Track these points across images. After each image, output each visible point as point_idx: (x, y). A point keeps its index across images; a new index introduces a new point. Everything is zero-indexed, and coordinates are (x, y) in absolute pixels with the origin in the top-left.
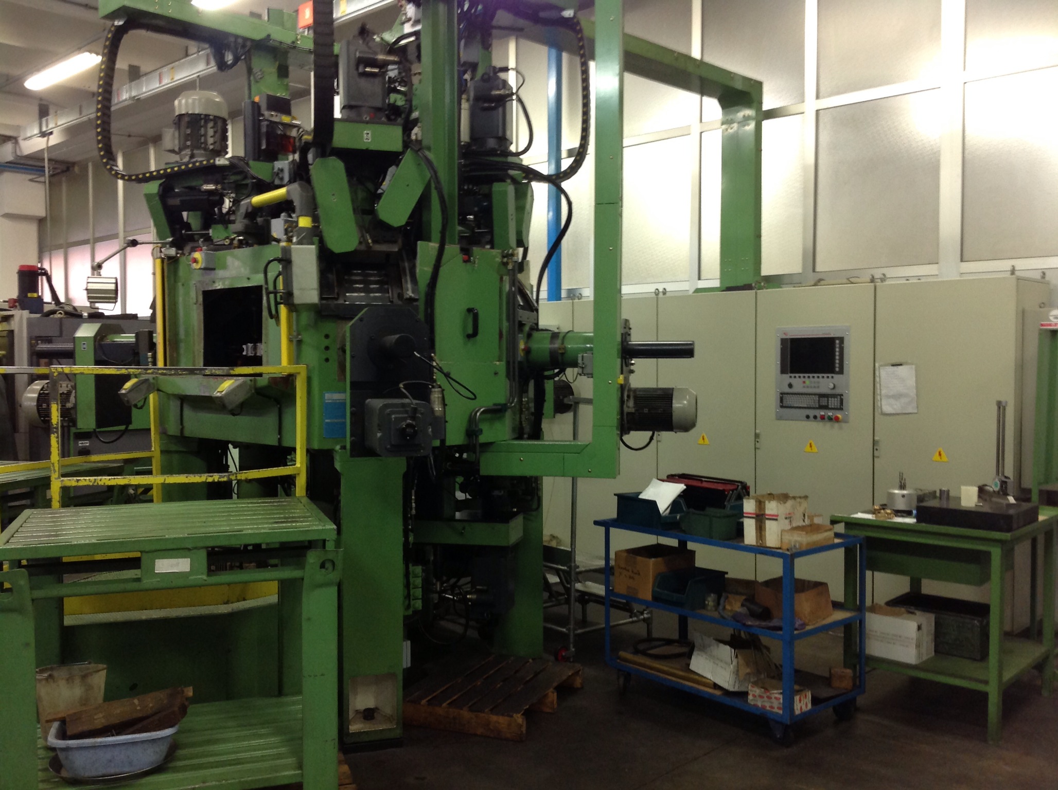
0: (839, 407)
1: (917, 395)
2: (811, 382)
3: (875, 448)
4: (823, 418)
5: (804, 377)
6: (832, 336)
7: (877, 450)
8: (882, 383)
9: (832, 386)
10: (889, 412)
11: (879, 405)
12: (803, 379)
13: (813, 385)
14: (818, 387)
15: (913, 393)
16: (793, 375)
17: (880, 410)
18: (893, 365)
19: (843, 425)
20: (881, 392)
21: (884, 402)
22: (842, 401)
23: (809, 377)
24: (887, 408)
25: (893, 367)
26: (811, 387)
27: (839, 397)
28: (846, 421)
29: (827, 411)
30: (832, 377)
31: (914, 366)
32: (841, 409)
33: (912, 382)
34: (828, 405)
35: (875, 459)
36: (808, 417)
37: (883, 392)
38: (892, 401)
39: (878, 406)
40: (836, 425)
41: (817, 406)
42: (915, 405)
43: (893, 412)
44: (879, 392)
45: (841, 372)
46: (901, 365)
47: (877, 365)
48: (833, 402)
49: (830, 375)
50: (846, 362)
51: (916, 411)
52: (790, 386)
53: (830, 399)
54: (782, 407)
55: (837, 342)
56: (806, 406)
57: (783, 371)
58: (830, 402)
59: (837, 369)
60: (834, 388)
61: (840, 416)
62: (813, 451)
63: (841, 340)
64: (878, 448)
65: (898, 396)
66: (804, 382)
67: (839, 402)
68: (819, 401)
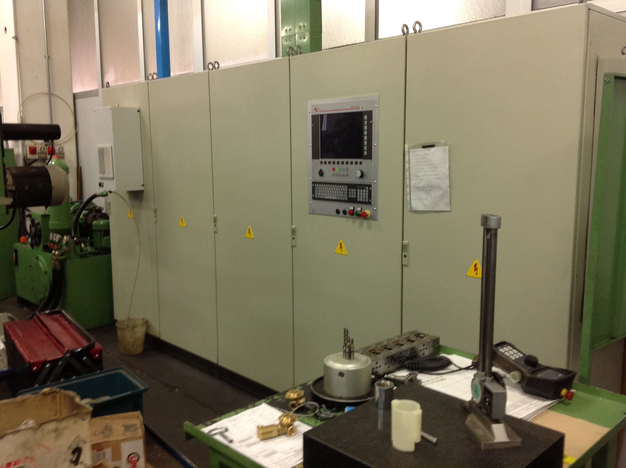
0: (367, 201)
1: (450, 187)
2: (340, 170)
3: (404, 254)
4: (352, 213)
5: (334, 163)
6: (360, 110)
7: (405, 256)
8: (411, 171)
9: (359, 174)
10: (419, 209)
11: (408, 200)
12: (332, 166)
13: (342, 173)
14: (347, 175)
15: (445, 184)
16: (324, 160)
17: (409, 206)
18: (424, 147)
19: (372, 222)
20: (410, 182)
21: (413, 196)
22: (370, 192)
23: (338, 163)
24: (417, 205)
25: (423, 149)
26: (340, 175)
27: (367, 188)
28: (373, 218)
29: (355, 205)
30: (361, 163)
31: (447, 148)
32: (369, 203)
33: (444, 170)
34: (357, 198)
35: (404, 268)
36: (338, 212)
37: (413, 182)
38: (423, 195)
39: (407, 202)
40: (365, 222)
41: (346, 199)
42: (447, 200)
43: (423, 209)
44: (408, 183)
45: (369, 157)
46: (432, 146)
47: (406, 146)
48: (362, 195)
49: (359, 160)
50: (374, 144)
51: (449, 209)
52: (321, 173)
53: (358, 190)
54: (314, 198)
55: (366, 117)
56: (335, 198)
57: (315, 156)
58: (358, 193)
59: (365, 153)
60: (362, 176)
61: (368, 212)
62: (343, 253)
63: (370, 114)
64: (406, 254)
65: (428, 189)
66: (334, 169)
67: (367, 194)
68: (348, 192)
